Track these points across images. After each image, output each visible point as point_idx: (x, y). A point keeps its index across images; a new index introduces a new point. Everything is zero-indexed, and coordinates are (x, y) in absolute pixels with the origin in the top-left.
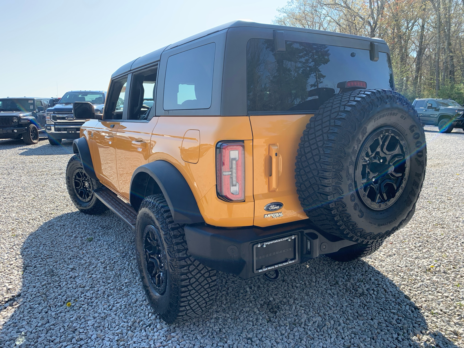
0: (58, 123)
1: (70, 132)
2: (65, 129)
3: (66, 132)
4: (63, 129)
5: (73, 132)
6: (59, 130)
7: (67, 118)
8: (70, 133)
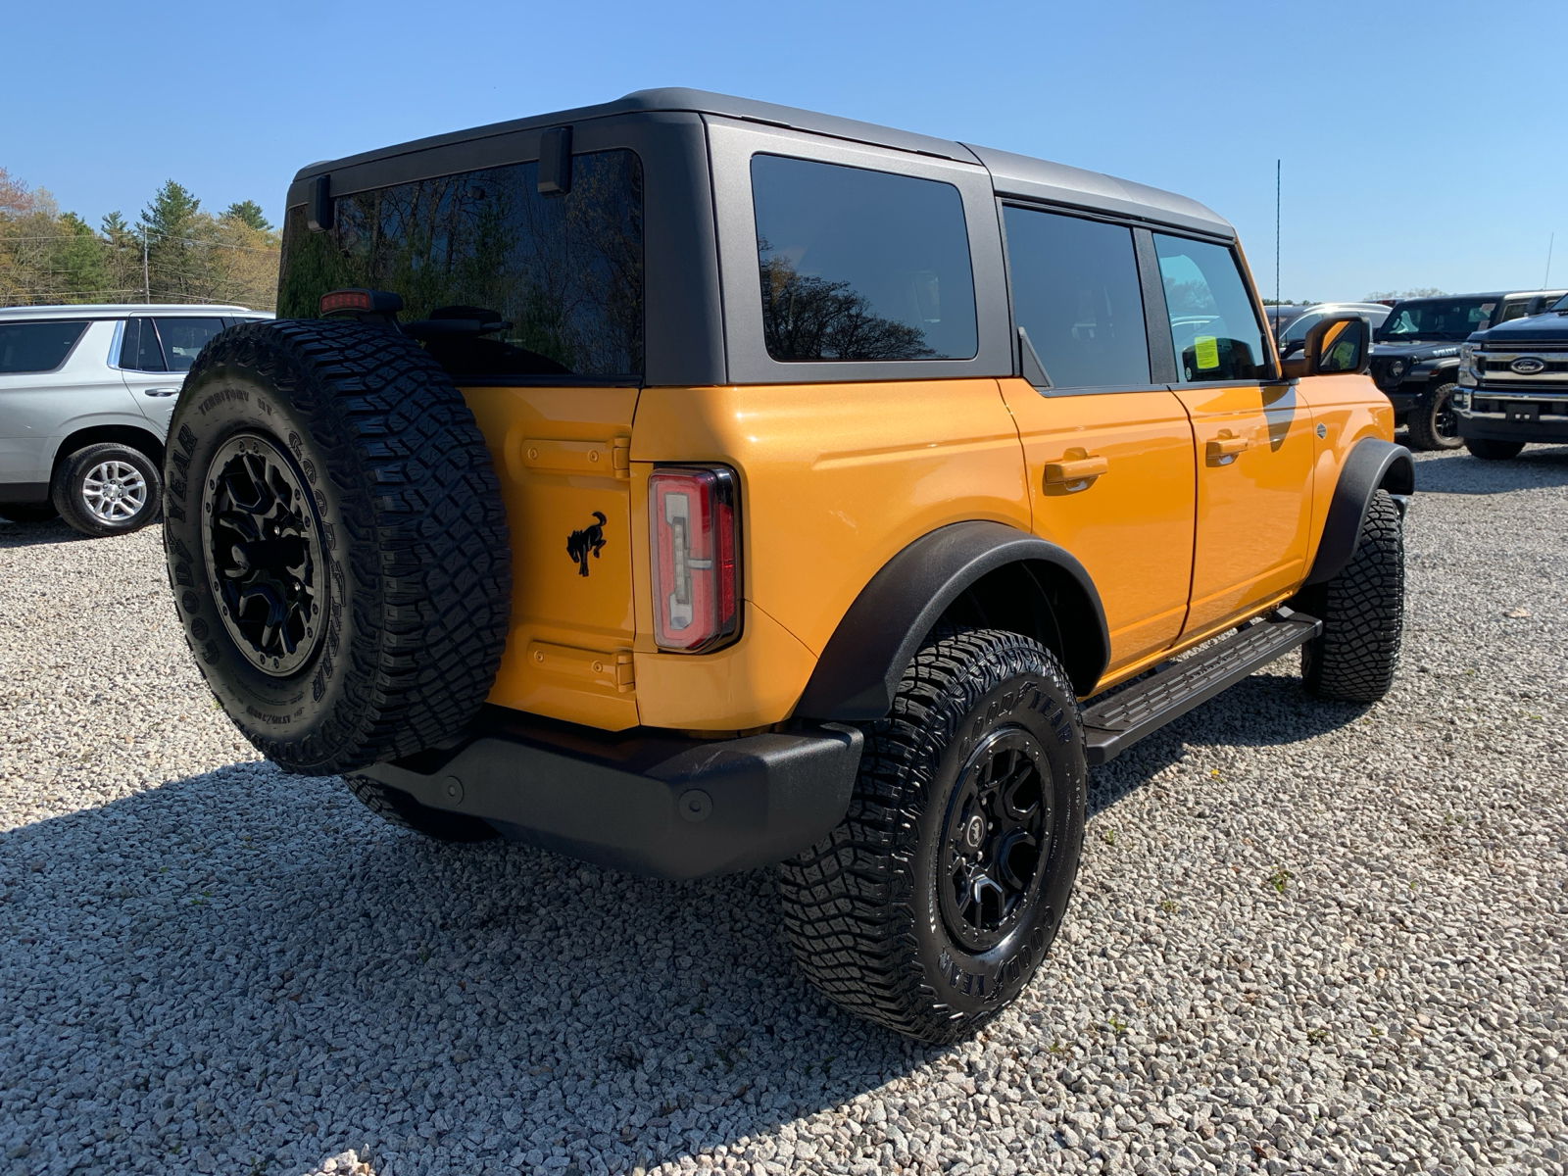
0: (1488, 381)
1: (1518, 416)
2: (1501, 406)
3: (1502, 416)
4: (1496, 406)
5: (1527, 417)
6: (1483, 406)
7: (1517, 365)
8: (1518, 421)
